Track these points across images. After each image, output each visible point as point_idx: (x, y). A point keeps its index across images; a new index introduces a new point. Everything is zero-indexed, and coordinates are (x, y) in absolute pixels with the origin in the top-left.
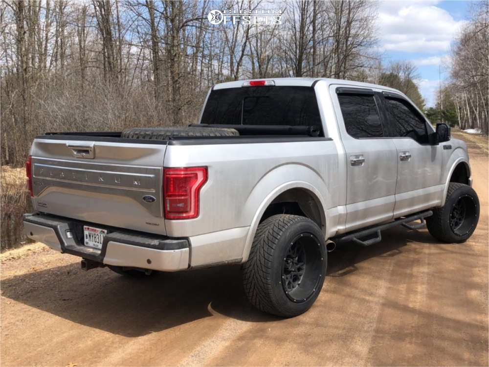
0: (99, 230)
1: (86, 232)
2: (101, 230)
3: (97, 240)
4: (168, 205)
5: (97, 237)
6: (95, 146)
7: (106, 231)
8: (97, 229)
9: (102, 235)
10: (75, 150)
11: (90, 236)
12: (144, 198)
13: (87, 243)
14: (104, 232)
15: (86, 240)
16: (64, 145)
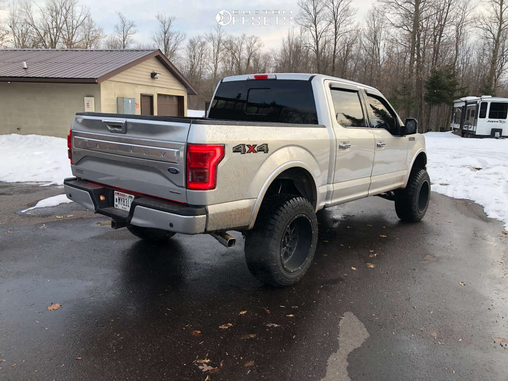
0: (128, 195)
1: (116, 197)
2: (129, 195)
3: (126, 204)
4: (190, 177)
5: (126, 201)
6: (126, 123)
7: (133, 197)
8: (126, 194)
9: (130, 200)
10: (109, 125)
11: (119, 200)
12: (169, 170)
13: (116, 206)
14: (132, 197)
15: (116, 203)
16: (101, 121)
